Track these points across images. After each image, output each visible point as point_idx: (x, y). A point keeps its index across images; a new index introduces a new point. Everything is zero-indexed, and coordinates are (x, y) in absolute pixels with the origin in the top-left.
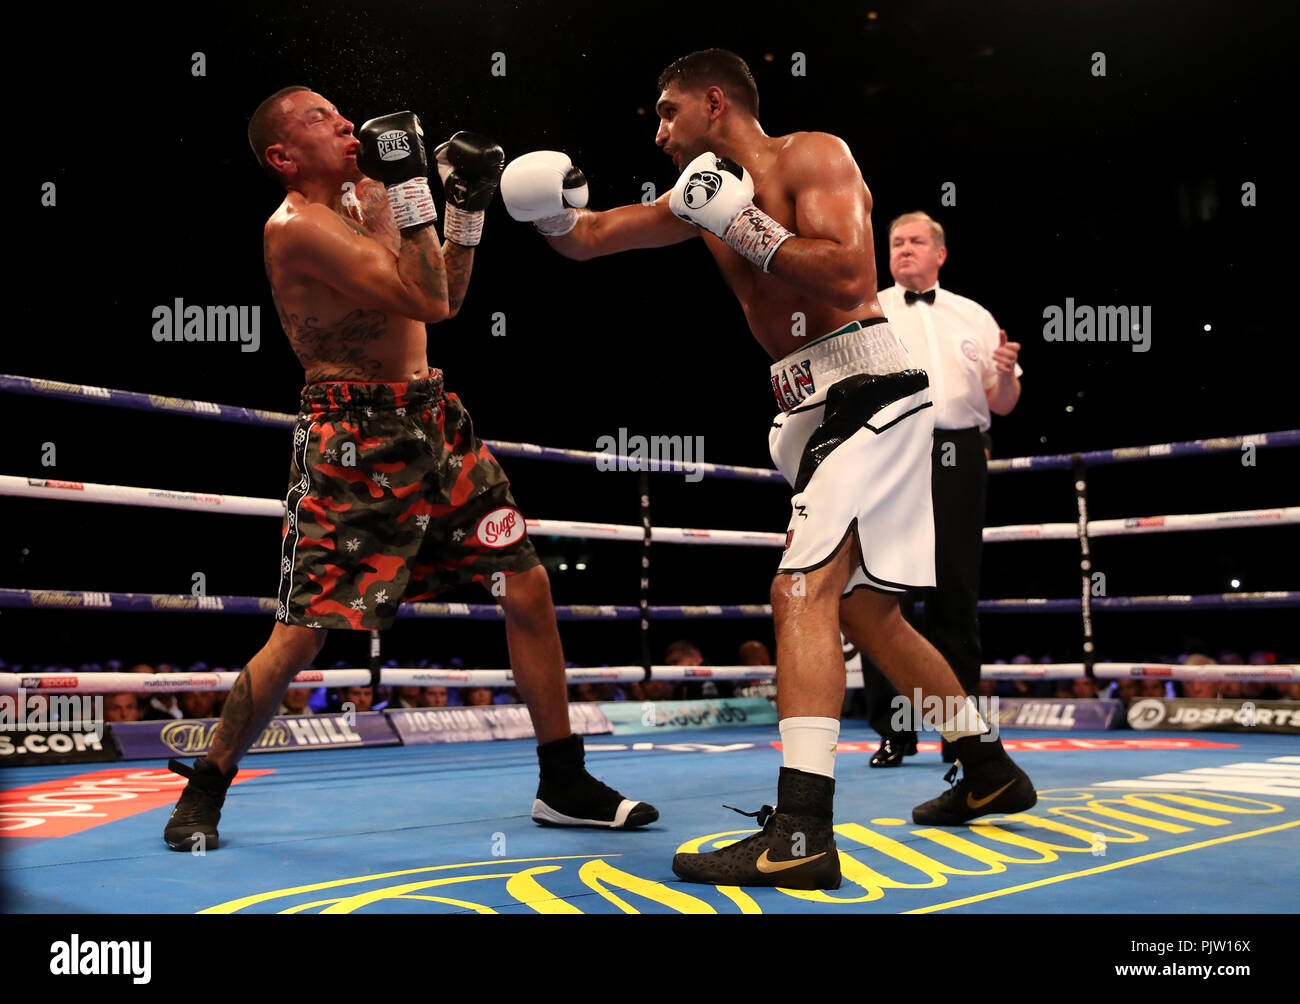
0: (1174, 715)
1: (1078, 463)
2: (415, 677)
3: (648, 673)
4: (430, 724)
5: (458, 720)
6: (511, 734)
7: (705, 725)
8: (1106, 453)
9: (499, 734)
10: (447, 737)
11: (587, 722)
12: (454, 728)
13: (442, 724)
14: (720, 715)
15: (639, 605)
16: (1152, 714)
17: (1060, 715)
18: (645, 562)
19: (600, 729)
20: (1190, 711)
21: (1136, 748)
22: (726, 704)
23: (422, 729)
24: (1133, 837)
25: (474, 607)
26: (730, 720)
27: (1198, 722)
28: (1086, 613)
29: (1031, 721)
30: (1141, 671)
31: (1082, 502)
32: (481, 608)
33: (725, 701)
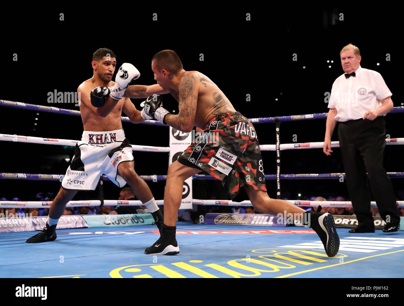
1: (277, 121)
3: (102, 203)
7: (127, 225)
8: (288, 117)
9: (38, 228)
10: (15, 230)
11: (76, 223)
12: (19, 226)
14: (133, 219)
17: (268, 220)
19: (81, 226)
21: (295, 233)
22: (136, 216)
24: (290, 266)
25: (28, 175)
26: (138, 222)
28: (278, 180)
29: (257, 223)
30: (299, 203)
31: (278, 136)
32: (32, 175)
33: (135, 214)
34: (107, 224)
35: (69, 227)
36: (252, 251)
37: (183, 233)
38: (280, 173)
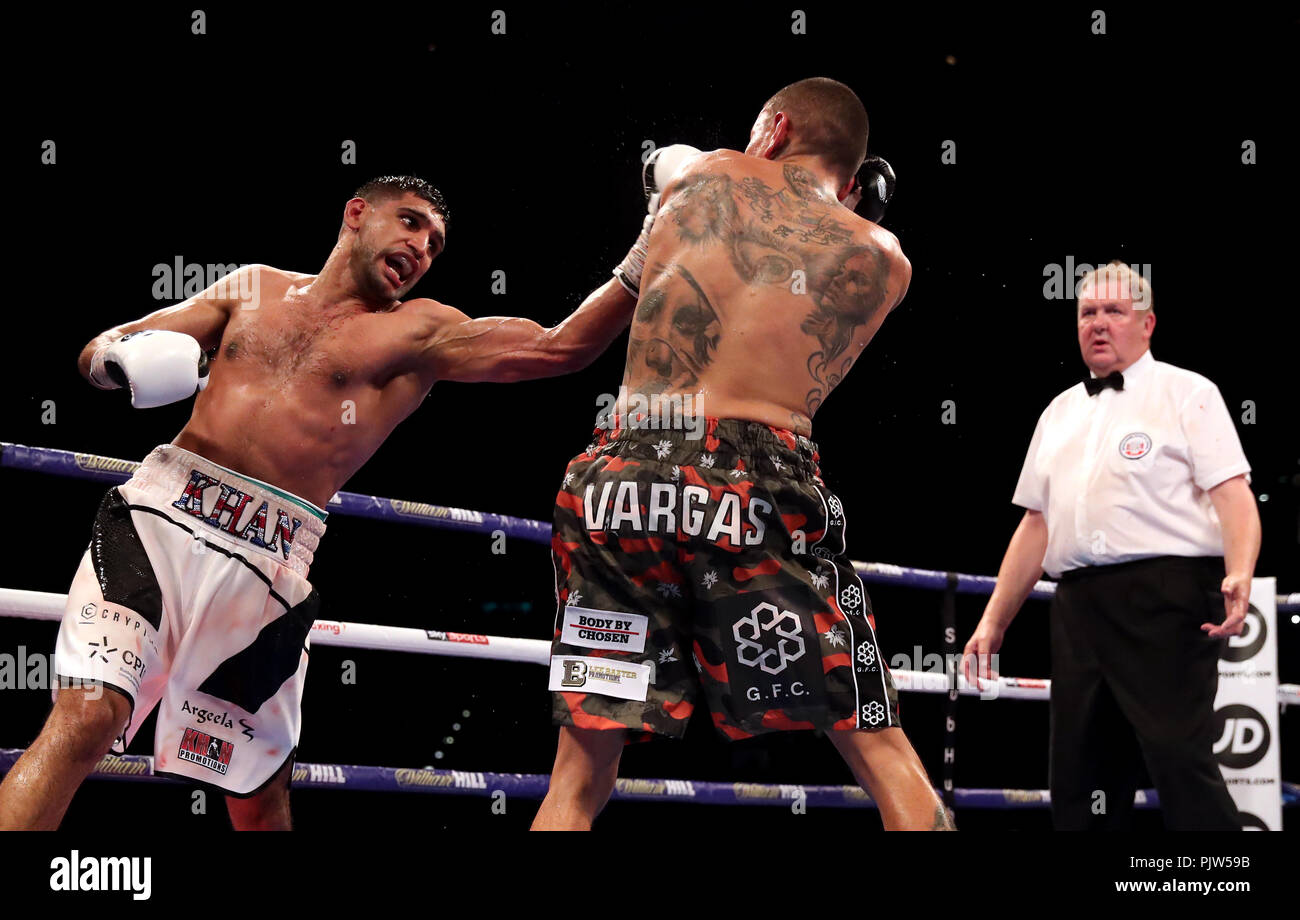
18: (950, 725)
32: (713, 787)
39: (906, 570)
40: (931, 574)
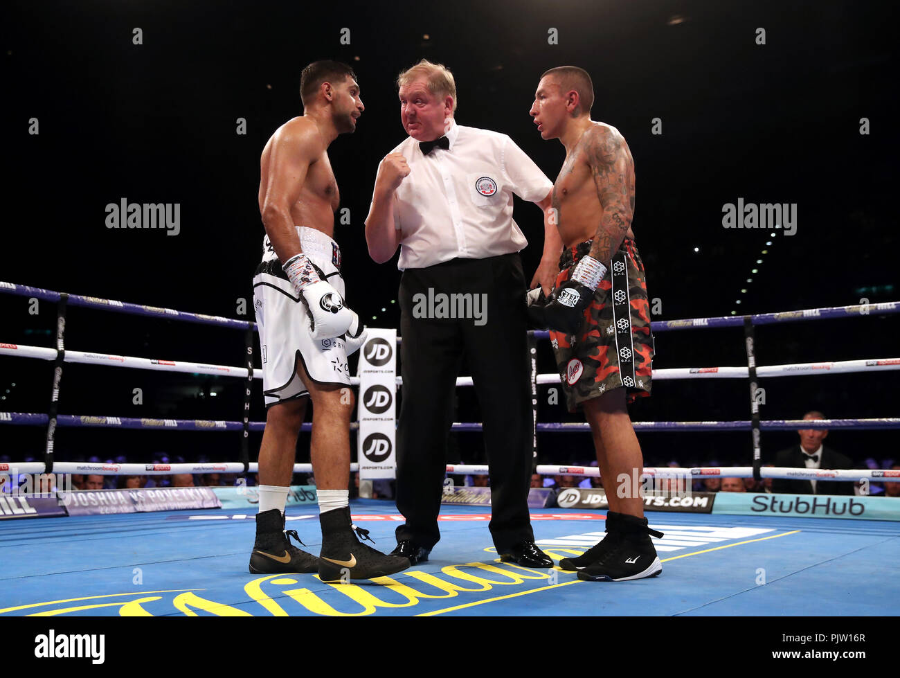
0: (586, 499)
2: (78, 468)
3: (247, 467)
4: (89, 501)
5: (110, 498)
6: (149, 508)
9: (140, 508)
10: (101, 510)
11: (203, 500)
12: (108, 504)
13: (98, 500)
14: (297, 495)
15: (243, 421)
16: (573, 498)
18: (248, 392)
19: (212, 505)
20: (595, 496)
21: (558, 519)
22: (302, 489)
23: (83, 504)
25: (125, 419)
26: (304, 500)
27: (600, 502)
30: (566, 470)
31: (534, 361)
32: (130, 420)
33: (301, 487)
34: (252, 503)
35: (191, 507)
36: (485, 550)
37: (378, 518)
38: (537, 422)
39: (230, 320)
40: (241, 322)
